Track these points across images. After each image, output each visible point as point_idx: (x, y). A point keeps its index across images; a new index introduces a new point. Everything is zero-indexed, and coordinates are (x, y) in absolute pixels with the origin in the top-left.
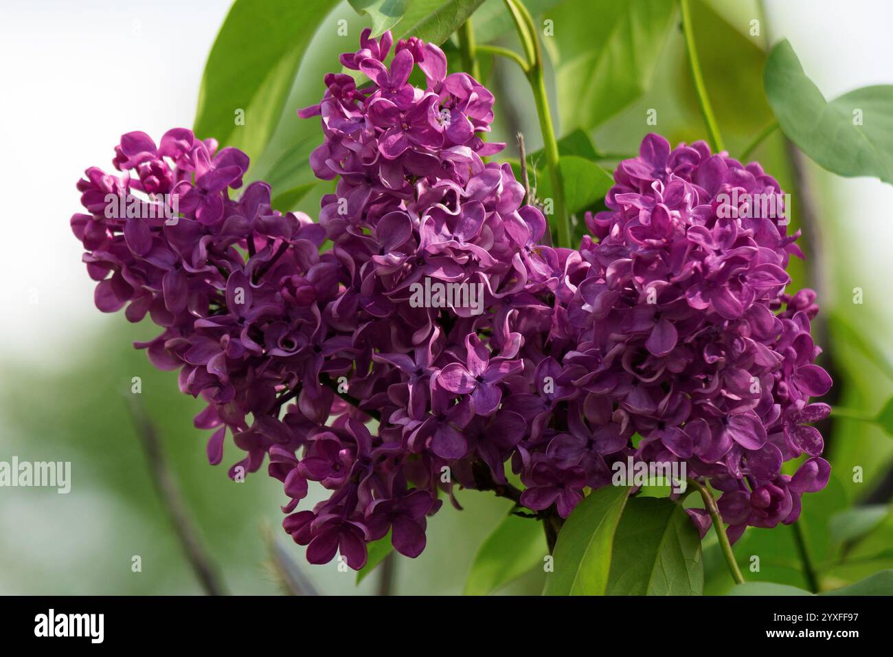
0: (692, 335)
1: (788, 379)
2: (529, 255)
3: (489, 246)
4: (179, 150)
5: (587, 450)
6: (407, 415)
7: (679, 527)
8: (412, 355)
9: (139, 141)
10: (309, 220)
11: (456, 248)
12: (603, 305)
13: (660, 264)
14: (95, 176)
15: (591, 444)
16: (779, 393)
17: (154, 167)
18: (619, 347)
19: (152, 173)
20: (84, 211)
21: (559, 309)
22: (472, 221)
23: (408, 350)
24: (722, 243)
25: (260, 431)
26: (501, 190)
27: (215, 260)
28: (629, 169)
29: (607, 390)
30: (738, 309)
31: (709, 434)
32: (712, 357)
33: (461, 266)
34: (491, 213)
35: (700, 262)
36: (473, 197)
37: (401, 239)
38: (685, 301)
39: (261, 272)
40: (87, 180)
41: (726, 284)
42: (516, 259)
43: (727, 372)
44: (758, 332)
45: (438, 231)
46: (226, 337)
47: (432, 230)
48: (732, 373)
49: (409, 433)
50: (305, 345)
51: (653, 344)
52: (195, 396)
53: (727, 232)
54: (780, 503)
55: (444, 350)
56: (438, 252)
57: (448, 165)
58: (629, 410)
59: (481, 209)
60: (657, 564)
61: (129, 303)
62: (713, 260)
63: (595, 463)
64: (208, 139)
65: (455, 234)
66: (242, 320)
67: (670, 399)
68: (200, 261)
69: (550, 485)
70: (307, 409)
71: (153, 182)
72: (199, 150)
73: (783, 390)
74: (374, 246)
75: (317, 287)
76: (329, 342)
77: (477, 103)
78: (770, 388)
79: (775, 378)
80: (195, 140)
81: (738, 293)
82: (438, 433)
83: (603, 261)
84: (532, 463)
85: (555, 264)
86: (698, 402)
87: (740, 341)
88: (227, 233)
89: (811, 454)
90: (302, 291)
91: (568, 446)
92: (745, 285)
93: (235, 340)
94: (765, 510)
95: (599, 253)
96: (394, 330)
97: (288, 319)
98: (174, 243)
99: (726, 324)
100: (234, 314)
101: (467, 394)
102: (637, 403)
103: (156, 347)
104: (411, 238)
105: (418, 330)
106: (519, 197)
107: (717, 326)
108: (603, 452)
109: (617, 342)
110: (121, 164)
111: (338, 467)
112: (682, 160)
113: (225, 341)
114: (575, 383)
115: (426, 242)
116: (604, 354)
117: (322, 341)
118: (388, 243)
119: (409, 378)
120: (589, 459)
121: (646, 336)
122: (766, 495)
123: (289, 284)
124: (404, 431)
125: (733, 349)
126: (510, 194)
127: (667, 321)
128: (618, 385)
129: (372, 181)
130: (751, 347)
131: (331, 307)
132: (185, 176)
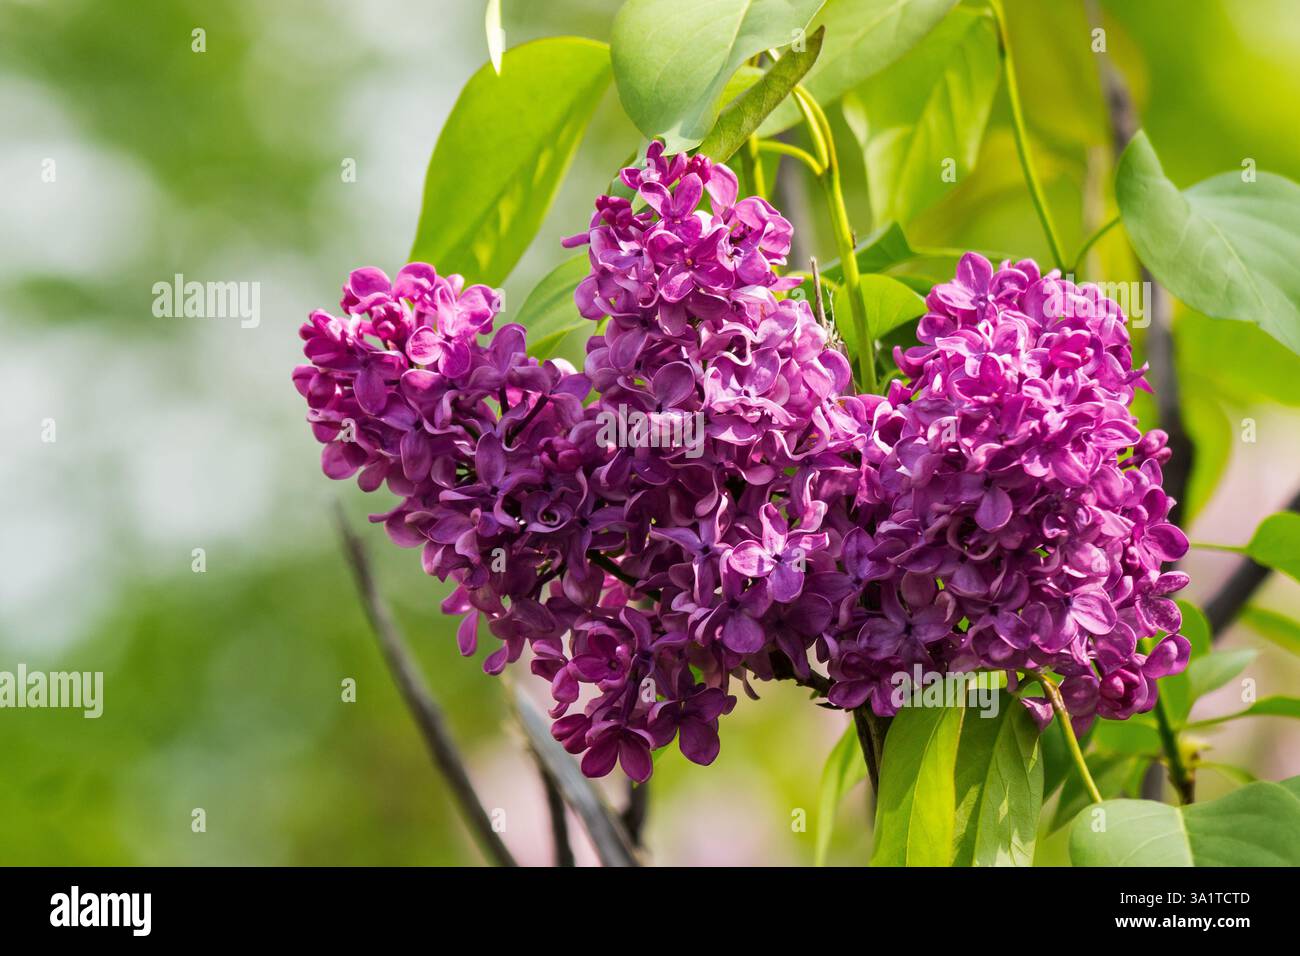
0: (1030, 504)
1: (1139, 542)
2: (833, 408)
3: (784, 400)
4: (417, 290)
5: (905, 636)
6: (692, 600)
7: (1015, 721)
8: (695, 528)
9: (371, 279)
10: (573, 371)
11: (747, 404)
12: (924, 471)
13: (991, 423)
14: (321, 322)
15: (909, 629)
16: (1128, 561)
17: (389, 310)
18: (943, 519)
19: (385, 318)
20: (307, 363)
21: (868, 471)
22: (765, 371)
23: (690, 522)
24: (1063, 397)
25: (519, 617)
26: (798, 334)
27: (461, 419)
28: (944, 296)
29: (929, 569)
30: (1082, 475)
31: (1049, 620)
32: (1052, 530)
33: (753, 425)
34: (786, 360)
35: (1037, 421)
36: (765, 343)
37: (682, 393)
38: (1020, 467)
39: (515, 430)
40: (311, 325)
41: (1069, 447)
42: (817, 413)
43: (1069, 548)
44: (1104, 498)
45: (725, 384)
46: (477, 511)
47: (718, 383)
48: (1076, 547)
49: (696, 623)
50: (569, 518)
51: (983, 516)
52: (443, 579)
53: (1068, 384)
54: (1134, 691)
55: (733, 523)
56: (726, 410)
57: (739, 306)
58: (955, 591)
59: (775, 358)
60: (992, 766)
61: (362, 469)
62: (1053, 418)
63: (914, 651)
64: (451, 276)
65: (745, 387)
66: (495, 490)
67: (1004, 580)
68: (444, 420)
69: (863, 677)
70: (572, 592)
71: (387, 329)
72: (442, 290)
73: (1132, 557)
74: (650, 401)
75: (582, 450)
76: (597, 515)
77: (773, 234)
78: (1118, 557)
79: (1124, 544)
80: (438, 278)
81: (1081, 454)
82: (730, 622)
83: (923, 418)
84: (841, 654)
85: (862, 418)
86: (1037, 583)
87: (1085, 510)
88: (475, 386)
89: (1167, 631)
90: (565, 456)
91: (882, 632)
92: (1090, 446)
93: (487, 514)
94: (1119, 700)
95: (918, 409)
96: (673, 499)
97: (548, 487)
98: (412, 399)
99: (1068, 490)
100: (485, 483)
101: (763, 578)
102: (966, 584)
103: (395, 520)
104: (694, 391)
105: (702, 498)
106: (819, 344)
107: (1058, 493)
108: (924, 638)
109: (940, 514)
110: (350, 307)
111: (614, 665)
112: (1006, 284)
113: (476, 516)
114: (892, 560)
115: (711, 398)
116: (926, 527)
117: (589, 513)
118: (667, 398)
119: (694, 556)
120: (907, 646)
121: (975, 506)
122: (1118, 682)
123: (549, 447)
124: (691, 620)
125: (1077, 521)
126: (808, 340)
127: (1000, 490)
128: (942, 563)
129: (648, 323)
130: (1098, 518)
131: (600, 474)
132: (427, 319)
